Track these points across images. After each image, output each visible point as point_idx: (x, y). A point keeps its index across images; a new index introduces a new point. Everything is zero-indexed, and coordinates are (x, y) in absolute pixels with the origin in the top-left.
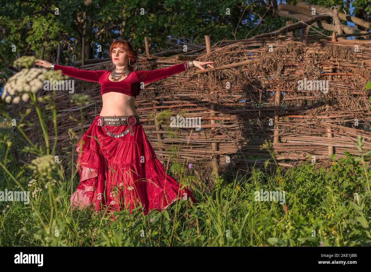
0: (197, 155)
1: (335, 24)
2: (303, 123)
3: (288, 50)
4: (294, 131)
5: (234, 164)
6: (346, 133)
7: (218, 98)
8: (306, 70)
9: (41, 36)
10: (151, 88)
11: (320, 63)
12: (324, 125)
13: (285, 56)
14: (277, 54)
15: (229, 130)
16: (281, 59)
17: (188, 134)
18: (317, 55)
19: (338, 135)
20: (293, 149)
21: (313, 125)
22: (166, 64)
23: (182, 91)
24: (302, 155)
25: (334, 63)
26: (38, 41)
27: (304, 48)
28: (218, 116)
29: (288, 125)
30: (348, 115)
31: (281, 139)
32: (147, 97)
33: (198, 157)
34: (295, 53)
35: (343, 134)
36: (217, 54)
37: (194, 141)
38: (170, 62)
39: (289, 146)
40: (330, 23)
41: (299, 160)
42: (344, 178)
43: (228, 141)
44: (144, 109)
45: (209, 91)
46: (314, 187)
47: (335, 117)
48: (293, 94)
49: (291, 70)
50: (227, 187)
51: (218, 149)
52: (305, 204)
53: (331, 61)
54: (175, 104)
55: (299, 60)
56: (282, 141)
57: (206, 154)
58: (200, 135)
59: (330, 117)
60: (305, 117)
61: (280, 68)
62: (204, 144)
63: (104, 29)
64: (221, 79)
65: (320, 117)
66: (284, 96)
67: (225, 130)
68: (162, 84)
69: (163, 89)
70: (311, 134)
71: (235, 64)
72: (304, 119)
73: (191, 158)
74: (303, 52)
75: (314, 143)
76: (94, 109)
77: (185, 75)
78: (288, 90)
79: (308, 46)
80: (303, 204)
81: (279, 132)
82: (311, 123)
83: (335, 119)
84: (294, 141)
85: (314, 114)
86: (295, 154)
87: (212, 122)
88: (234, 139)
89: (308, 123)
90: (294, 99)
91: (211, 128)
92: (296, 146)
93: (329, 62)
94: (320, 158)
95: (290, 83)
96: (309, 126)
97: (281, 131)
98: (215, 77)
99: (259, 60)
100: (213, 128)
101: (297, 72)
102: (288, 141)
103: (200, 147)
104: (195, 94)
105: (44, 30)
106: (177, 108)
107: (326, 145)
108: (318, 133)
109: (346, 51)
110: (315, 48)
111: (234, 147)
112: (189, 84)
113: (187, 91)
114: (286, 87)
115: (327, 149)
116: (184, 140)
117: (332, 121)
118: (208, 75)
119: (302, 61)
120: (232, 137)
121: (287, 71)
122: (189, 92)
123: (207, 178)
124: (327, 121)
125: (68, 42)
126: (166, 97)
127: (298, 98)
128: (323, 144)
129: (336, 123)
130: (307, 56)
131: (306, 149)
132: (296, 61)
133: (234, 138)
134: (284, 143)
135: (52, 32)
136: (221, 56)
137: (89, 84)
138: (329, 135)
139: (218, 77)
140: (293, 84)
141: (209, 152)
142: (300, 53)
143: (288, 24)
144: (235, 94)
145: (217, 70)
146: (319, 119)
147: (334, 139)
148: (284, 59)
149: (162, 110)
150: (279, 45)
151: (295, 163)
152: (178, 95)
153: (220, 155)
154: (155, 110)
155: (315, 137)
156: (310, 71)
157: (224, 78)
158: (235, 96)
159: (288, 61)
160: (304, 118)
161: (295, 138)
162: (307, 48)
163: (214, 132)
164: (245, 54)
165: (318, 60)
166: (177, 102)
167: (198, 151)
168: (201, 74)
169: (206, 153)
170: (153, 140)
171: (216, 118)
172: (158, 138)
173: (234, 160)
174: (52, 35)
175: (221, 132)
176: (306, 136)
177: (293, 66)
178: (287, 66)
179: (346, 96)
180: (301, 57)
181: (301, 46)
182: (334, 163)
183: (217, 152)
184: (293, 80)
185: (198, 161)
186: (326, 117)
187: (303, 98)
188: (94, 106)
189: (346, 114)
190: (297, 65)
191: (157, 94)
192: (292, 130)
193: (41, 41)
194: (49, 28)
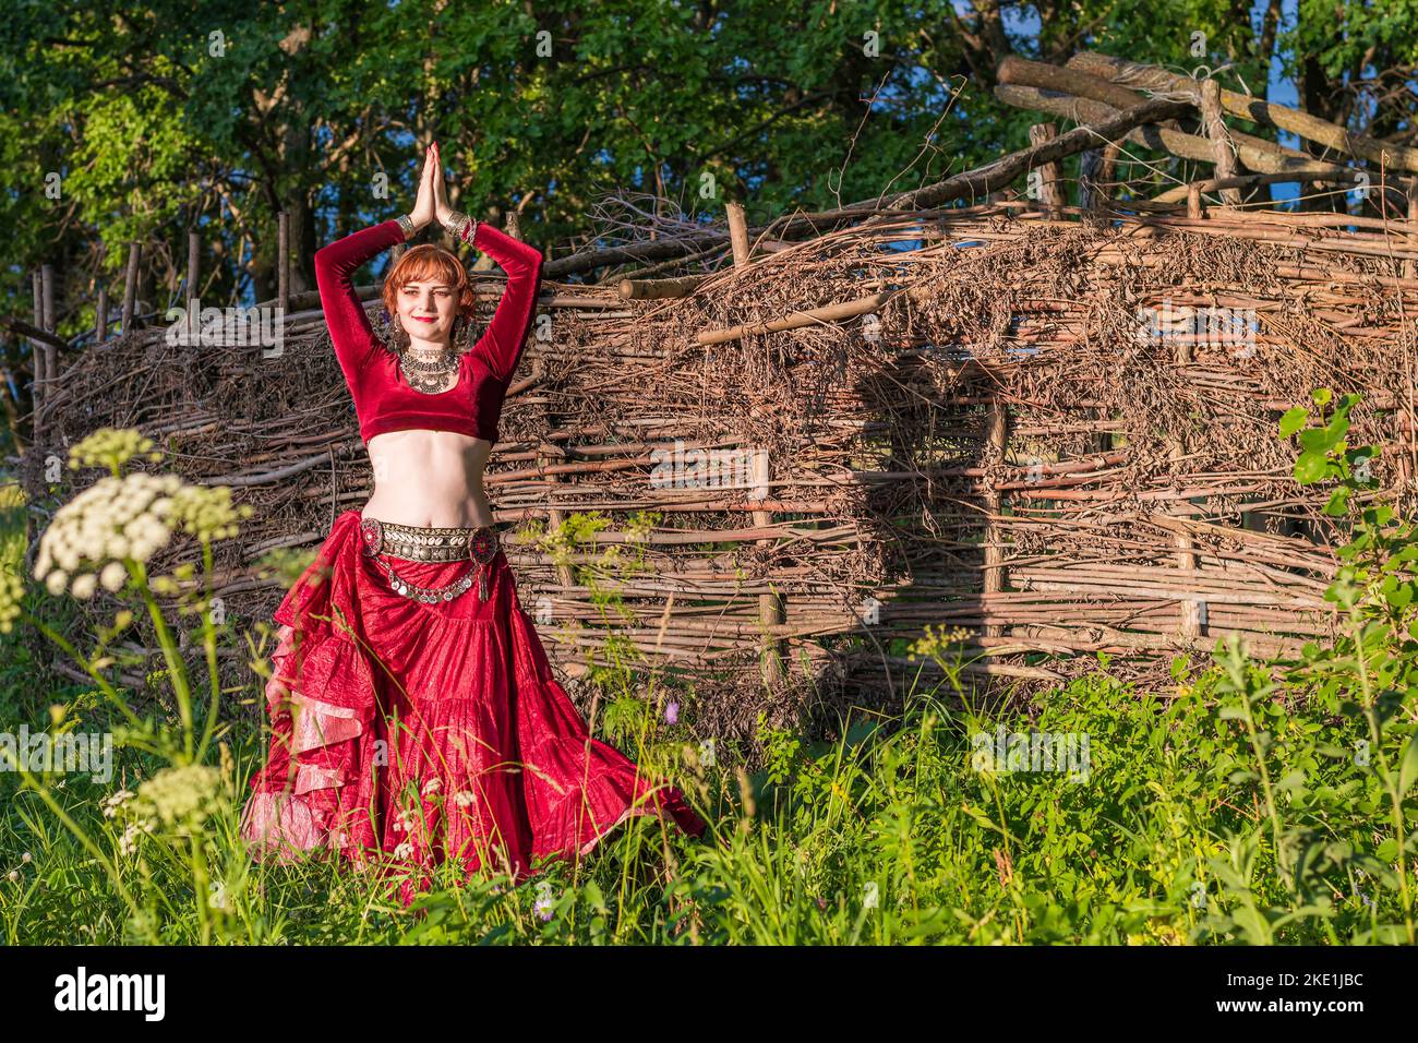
0: (706, 641)
1: (1207, 136)
2: (1089, 520)
3: (1028, 253)
4: (1057, 546)
5: (842, 673)
6: (1246, 551)
7: (779, 430)
8: (1097, 327)
9: (119, 168)
10: (533, 400)
11: (1146, 299)
12: (1166, 524)
13: (1019, 277)
14: (991, 268)
15: (820, 548)
16: (1004, 287)
17: (670, 565)
18: (1136, 268)
19: (1216, 561)
20: (1054, 615)
21: (1127, 524)
22: (586, 309)
23: (648, 409)
24: (1086, 636)
25: (1197, 300)
26: (108, 187)
27: (1087, 247)
28: (779, 498)
29: (1034, 527)
30: (1250, 488)
31: (1011, 576)
32: (518, 432)
33: (712, 649)
34: (1055, 262)
35: (1236, 556)
36: (773, 270)
37: (693, 590)
38: (603, 303)
39: (1041, 602)
40: (1191, 132)
41: (1079, 653)
42: (1216, 740)
43: (819, 589)
44: (508, 476)
45: (746, 405)
46: (1121, 766)
47: (1202, 493)
48: (1051, 415)
49: (1042, 325)
50: (813, 768)
51: (781, 618)
52: (1087, 832)
53: (1184, 291)
54: (621, 455)
55: (1068, 289)
56: (1014, 584)
57: (739, 636)
58: (717, 567)
59: (1184, 495)
60: (1096, 495)
61: (1000, 321)
62: (730, 599)
63: (356, 136)
64: (789, 363)
65: (1149, 496)
66: (1019, 420)
67: (806, 550)
68: (574, 384)
69: (578, 401)
70: (1120, 557)
71: (837, 308)
72: (1094, 503)
73: (685, 653)
74: (1084, 260)
75: (1129, 592)
76: (327, 476)
77: (655, 349)
78: (1031, 399)
79: (1100, 236)
80: (1080, 830)
81: (1003, 552)
82: (1119, 518)
83: (1203, 500)
84: (1058, 586)
85: (1128, 483)
86: (1063, 633)
87: (760, 519)
88: (841, 579)
89: (1108, 518)
90: (1055, 430)
91: (754, 542)
92: (1065, 602)
93: (1178, 293)
94: (1152, 646)
95: (1040, 373)
96: (1111, 529)
97: (1010, 549)
98: (764, 355)
99: (925, 290)
100: (764, 542)
101: (1063, 334)
102: (1035, 585)
103: (718, 613)
104: (695, 419)
105: (131, 148)
106: (630, 469)
107: (1174, 596)
108: (1146, 554)
109: (1240, 254)
110: (1125, 246)
111: (838, 609)
112: (674, 384)
113: (666, 409)
114: (1024, 389)
115: (1176, 612)
116: (659, 587)
117: (1194, 510)
118: (739, 348)
119: (1081, 292)
120: (834, 574)
121: (1027, 331)
122: (673, 409)
123: (745, 725)
124: (1175, 511)
125: (220, 188)
126: (589, 430)
127: (1069, 427)
128: (1163, 594)
129: (1208, 516)
130: (1098, 273)
131: (1102, 614)
132: (1059, 295)
133: (840, 577)
134: (1022, 593)
135: (159, 153)
136: (787, 277)
137: (307, 386)
138: (1185, 560)
139: (775, 357)
140: (1051, 379)
141: (750, 630)
142: (1074, 264)
143: (1038, 140)
144: (838, 418)
145: (771, 332)
146: (1145, 503)
147: (1202, 574)
148: (1017, 286)
149: (574, 479)
150: (998, 236)
151: (1064, 663)
152: (634, 422)
153: (792, 641)
154: (551, 479)
155: (1132, 569)
156: (1110, 330)
157: (798, 359)
158: (840, 423)
159: (1030, 294)
160: (1090, 500)
161: (1061, 572)
162: (1097, 245)
163: (767, 557)
164: (874, 271)
165: (1138, 290)
166: (630, 447)
167: (710, 627)
168: (716, 345)
169: (740, 634)
170: (544, 588)
171: (774, 505)
172: (565, 583)
173: (841, 657)
174: (158, 162)
175: (793, 557)
176: (1102, 567)
177: (1049, 311)
178: (1027, 312)
179: (1240, 417)
180: (1076, 280)
181: (1074, 237)
182: (1181, 687)
183: (780, 629)
184: (1050, 362)
185: (710, 662)
186: (1170, 494)
187: (1088, 427)
188: (327, 465)
189: (1244, 483)
190: (1063, 307)
191: (555, 421)
192: (1048, 543)
193: (120, 189)
194: (146, 136)
